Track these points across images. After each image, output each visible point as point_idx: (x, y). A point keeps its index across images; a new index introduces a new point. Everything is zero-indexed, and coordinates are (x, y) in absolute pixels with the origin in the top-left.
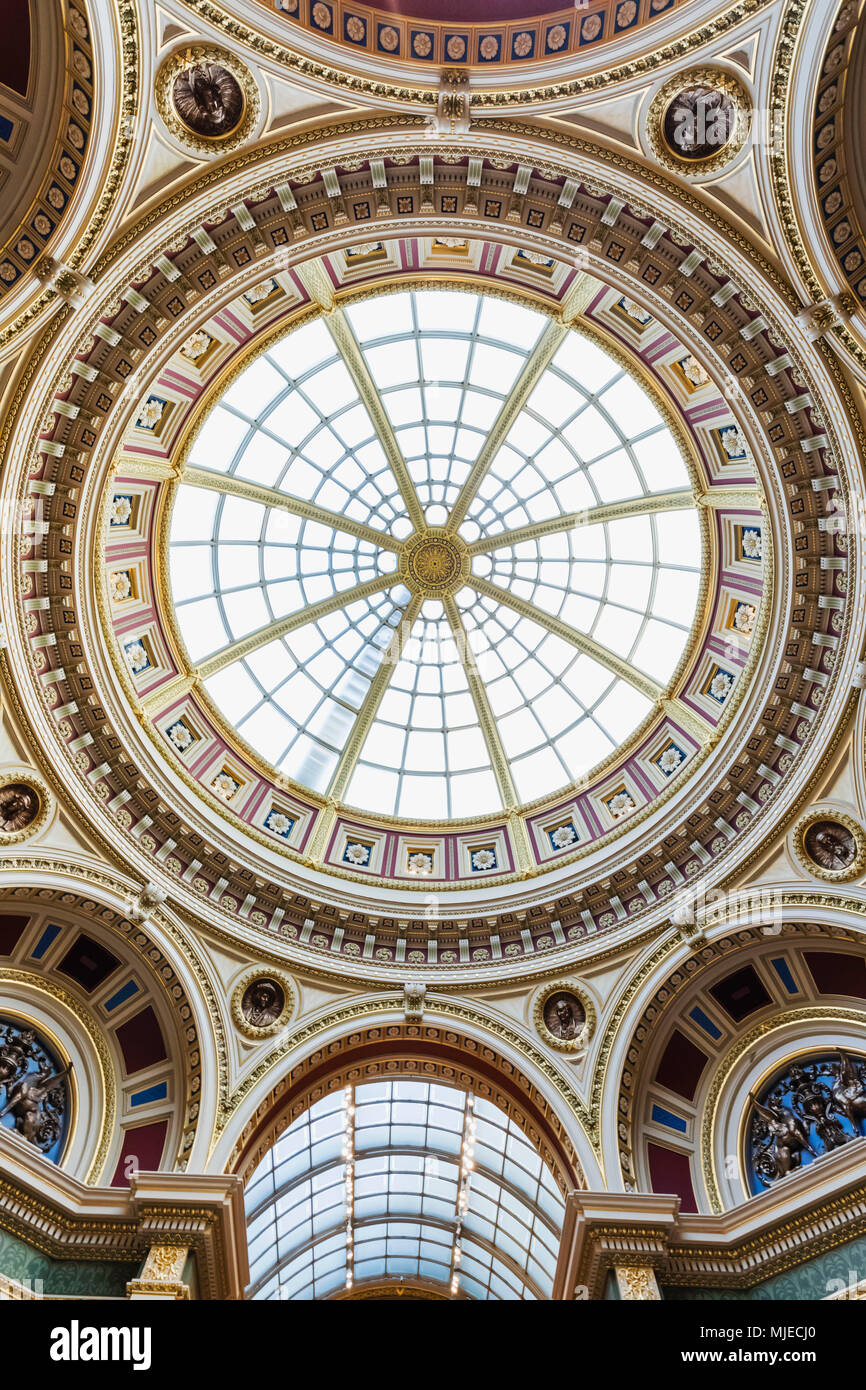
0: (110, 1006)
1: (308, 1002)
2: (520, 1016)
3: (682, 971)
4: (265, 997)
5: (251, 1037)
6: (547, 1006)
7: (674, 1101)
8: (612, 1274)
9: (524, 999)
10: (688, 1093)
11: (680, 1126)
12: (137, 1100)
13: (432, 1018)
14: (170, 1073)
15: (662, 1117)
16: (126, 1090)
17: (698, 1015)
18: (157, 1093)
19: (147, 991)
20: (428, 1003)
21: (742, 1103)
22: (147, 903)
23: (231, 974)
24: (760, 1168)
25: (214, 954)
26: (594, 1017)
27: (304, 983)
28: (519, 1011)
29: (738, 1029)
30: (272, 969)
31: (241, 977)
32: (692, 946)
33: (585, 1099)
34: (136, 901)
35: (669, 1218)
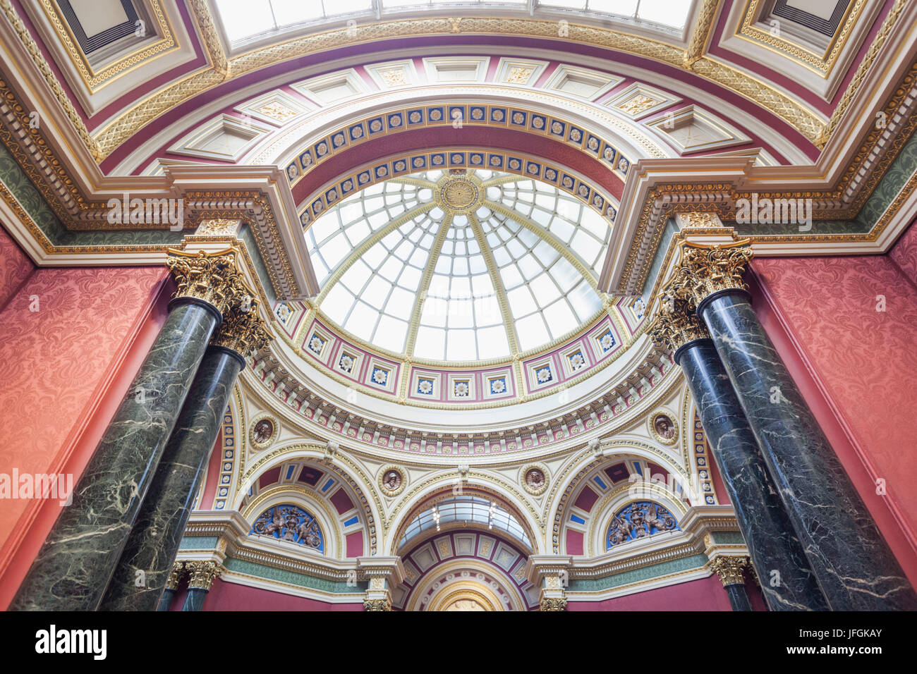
0: (324, 489)
1: (414, 477)
2: (515, 479)
3: (591, 465)
4: (393, 477)
5: (390, 496)
6: (528, 473)
7: (580, 512)
8: (544, 578)
9: (517, 470)
10: (588, 509)
11: (582, 522)
12: (347, 524)
13: (472, 480)
14: (358, 513)
15: (575, 519)
16: (342, 521)
17: (597, 479)
18: (354, 521)
19: (338, 482)
20: (471, 473)
21: (609, 516)
22: (331, 451)
23: (375, 470)
24: (611, 540)
25: (365, 463)
26: (549, 481)
27: (410, 469)
28: (514, 475)
29: (614, 486)
30: (394, 465)
31: (380, 471)
32: (596, 457)
33: (541, 516)
34: (326, 451)
35: (567, 562)
